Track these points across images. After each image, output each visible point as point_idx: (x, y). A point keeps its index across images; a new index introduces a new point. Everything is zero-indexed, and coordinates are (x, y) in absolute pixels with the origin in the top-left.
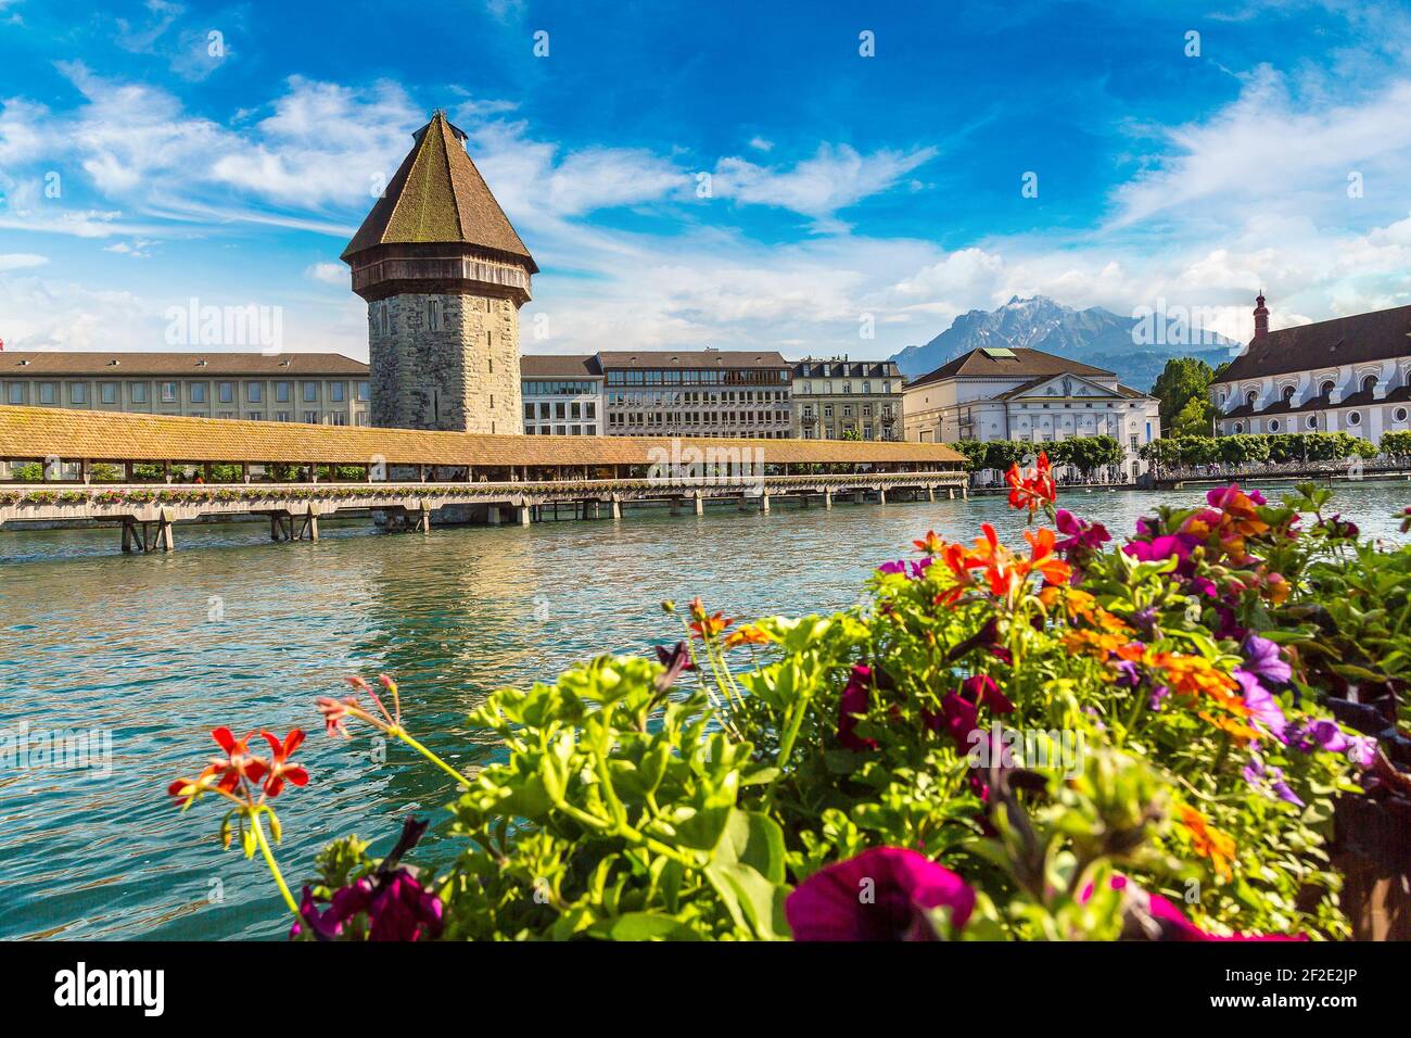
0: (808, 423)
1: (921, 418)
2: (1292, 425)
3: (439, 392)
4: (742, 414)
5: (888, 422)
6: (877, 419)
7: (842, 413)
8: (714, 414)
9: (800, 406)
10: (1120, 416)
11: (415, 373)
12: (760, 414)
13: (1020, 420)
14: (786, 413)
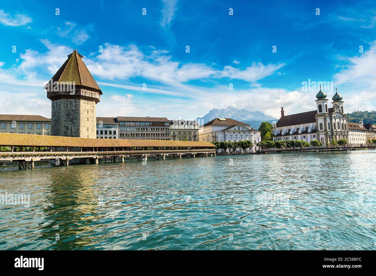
0: (174, 137)
1: (203, 136)
2: (291, 138)
3: (72, 127)
4: (157, 134)
5: (195, 136)
6: (192, 136)
7: (183, 134)
8: (149, 134)
9: (172, 132)
10: (252, 136)
11: (65, 121)
12: (161, 134)
13: (228, 136)
14: (168, 134)
